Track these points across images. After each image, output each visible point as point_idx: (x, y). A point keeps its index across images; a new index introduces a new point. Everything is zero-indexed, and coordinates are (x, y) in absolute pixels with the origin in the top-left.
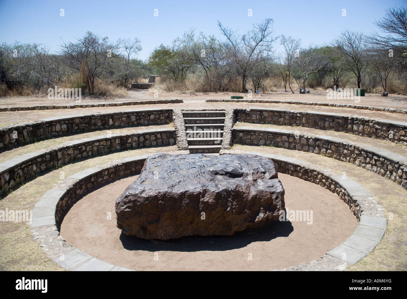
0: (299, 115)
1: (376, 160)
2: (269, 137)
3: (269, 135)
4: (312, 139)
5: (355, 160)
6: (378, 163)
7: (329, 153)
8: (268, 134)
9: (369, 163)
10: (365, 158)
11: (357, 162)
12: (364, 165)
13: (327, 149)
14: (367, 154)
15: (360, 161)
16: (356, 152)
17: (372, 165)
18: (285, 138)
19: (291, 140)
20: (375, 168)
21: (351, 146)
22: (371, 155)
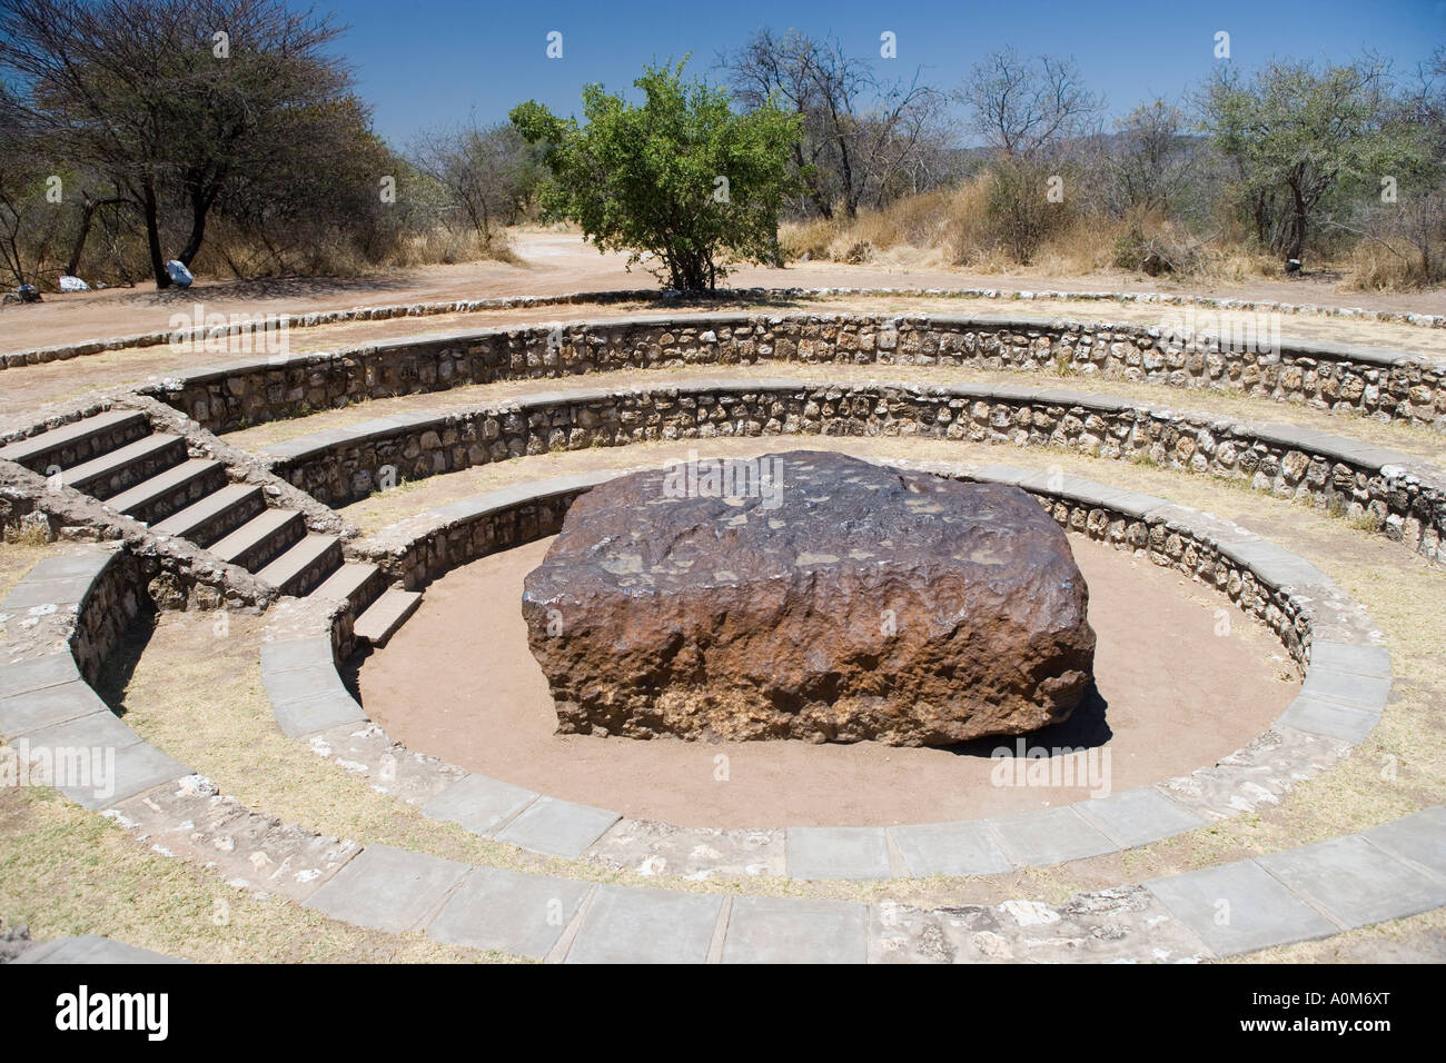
0: (351, 363)
1: (727, 407)
2: (381, 452)
3: (382, 447)
4: (514, 413)
5: (660, 427)
6: (736, 411)
7: (577, 438)
8: (379, 444)
9: (705, 421)
10: (694, 413)
11: (669, 431)
12: (692, 430)
13: (566, 429)
14: (697, 401)
15: (678, 426)
16: (661, 405)
17: (717, 422)
18: (429, 439)
19: (450, 438)
20: (727, 426)
21: (640, 396)
22: (710, 400)
